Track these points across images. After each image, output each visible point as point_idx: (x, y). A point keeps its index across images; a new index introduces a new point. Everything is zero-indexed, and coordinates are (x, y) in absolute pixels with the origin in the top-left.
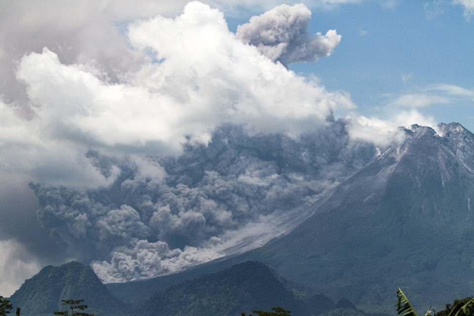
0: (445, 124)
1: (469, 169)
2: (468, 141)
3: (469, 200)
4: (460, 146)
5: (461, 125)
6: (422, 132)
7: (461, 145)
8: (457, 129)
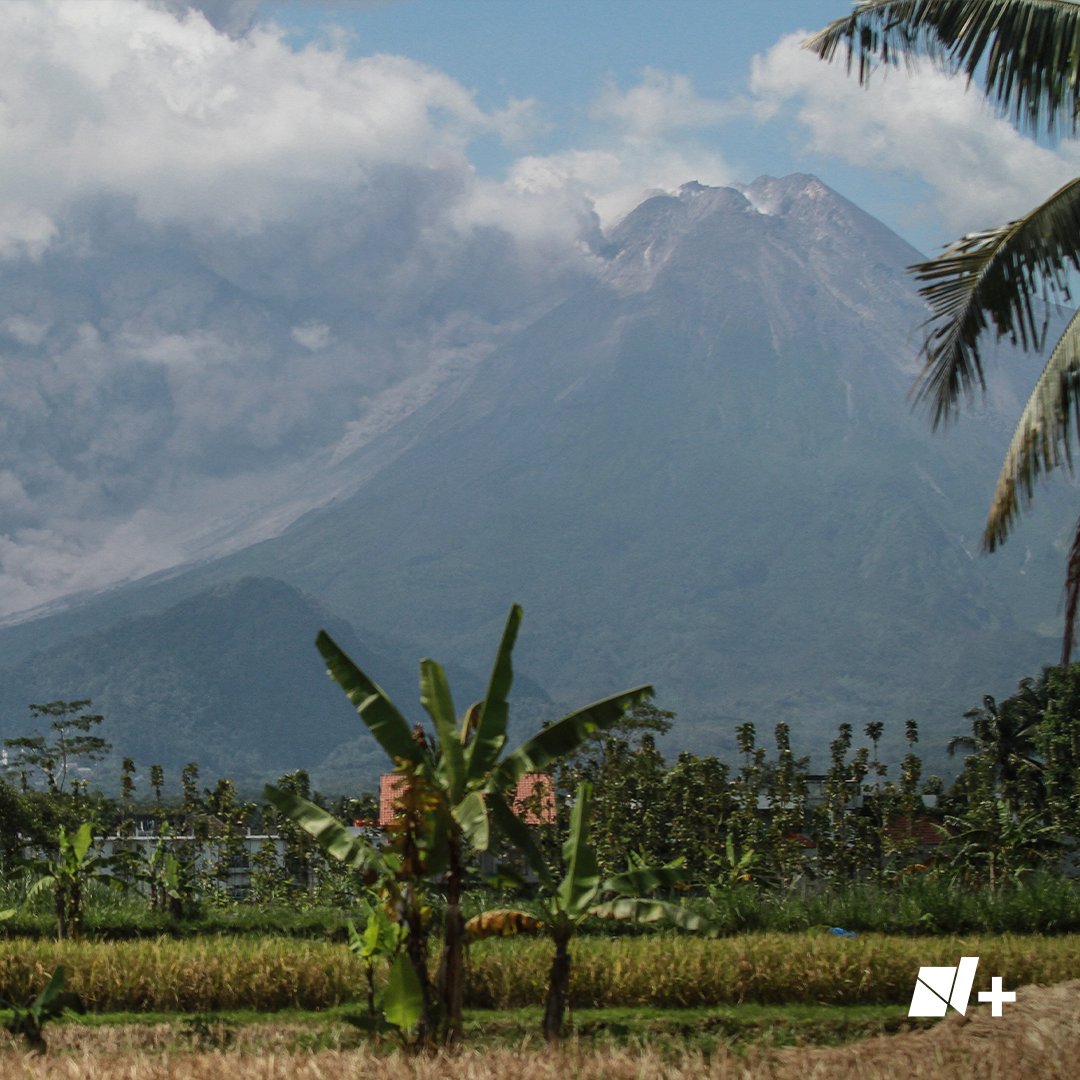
0: (774, 179)
1: (845, 303)
2: (840, 223)
3: (849, 387)
4: (819, 238)
5: (818, 181)
6: (710, 202)
7: (820, 235)
8: (810, 192)
